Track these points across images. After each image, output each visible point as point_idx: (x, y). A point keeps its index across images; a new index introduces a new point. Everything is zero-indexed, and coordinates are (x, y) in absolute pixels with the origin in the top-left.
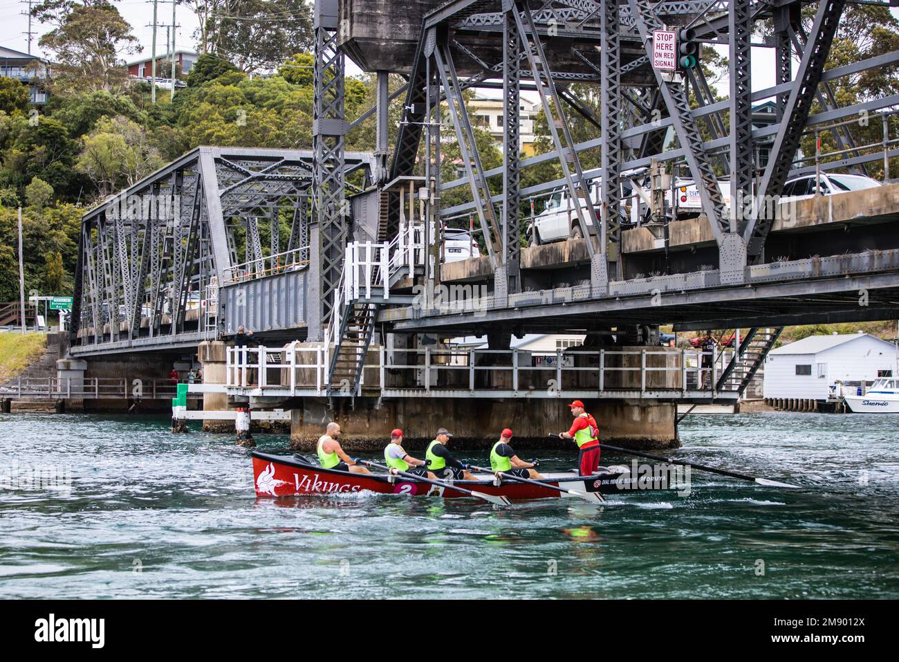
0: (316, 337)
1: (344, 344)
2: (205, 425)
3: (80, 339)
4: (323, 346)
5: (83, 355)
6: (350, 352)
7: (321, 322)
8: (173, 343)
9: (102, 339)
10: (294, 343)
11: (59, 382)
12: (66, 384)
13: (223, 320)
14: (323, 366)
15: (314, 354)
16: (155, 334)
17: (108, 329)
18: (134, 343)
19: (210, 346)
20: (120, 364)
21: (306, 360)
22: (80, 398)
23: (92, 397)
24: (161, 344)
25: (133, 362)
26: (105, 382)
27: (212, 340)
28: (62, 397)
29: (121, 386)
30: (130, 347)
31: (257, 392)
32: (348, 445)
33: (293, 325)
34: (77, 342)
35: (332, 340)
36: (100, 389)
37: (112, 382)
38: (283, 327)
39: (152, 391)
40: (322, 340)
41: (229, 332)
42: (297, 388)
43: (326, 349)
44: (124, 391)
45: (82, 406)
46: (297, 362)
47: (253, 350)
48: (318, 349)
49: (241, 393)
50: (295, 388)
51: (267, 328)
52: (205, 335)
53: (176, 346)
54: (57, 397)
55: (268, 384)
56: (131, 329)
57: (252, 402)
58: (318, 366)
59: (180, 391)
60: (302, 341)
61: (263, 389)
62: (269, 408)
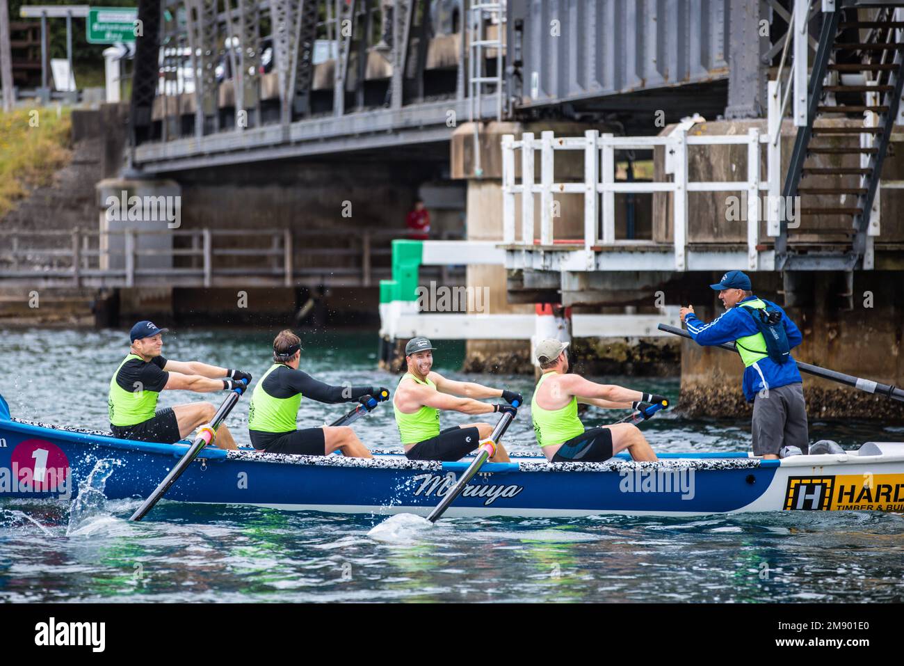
0: (750, 106)
1: (822, 121)
2: (474, 354)
3: (158, 124)
4: (764, 130)
5: (167, 167)
6: (844, 144)
7: (764, 64)
8: (397, 131)
9: (216, 122)
10: (687, 123)
11: (104, 242)
12: (123, 247)
13: (518, 64)
14: (763, 186)
15: (739, 152)
16: (349, 106)
17: (230, 95)
18: (298, 131)
19: (483, 137)
20: (274, 192)
21: (720, 171)
22: (162, 283)
23: (192, 283)
24: (364, 135)
25: (308, 185)
26: (233, 242)
27: (486, 121)
28: (111, 284)
29: (274, 250)
30: (286, 144)
31: (581, 260)
32: (840, 405)
33: (698, 75)
34: (149, 131)
35: (789, 113)
36: (218, 261)
37: (250, 242)
38: (673, 81)
39: (359, 262)
40: (762, 114)
41: (535, 96)
42: (692, 248)
43: (772, 136)
44: (281, 262)
45: (167, 308)
46: (693, 175)
47: (571, 143)
48: (751, 138)
49: (539, 263)
50: (687, 248)
51: (632, 84)
52: (475, 105)
53: (403, 139)
54: (95, 284)
55: (617, 237)
56: (287, 93)
57: (570, 290)
58: (751, 186)
59: (401, 259)
60: (710, 117)
61: (598, 252)
62: (614, 306)
